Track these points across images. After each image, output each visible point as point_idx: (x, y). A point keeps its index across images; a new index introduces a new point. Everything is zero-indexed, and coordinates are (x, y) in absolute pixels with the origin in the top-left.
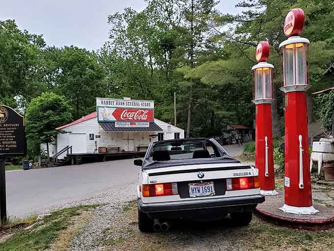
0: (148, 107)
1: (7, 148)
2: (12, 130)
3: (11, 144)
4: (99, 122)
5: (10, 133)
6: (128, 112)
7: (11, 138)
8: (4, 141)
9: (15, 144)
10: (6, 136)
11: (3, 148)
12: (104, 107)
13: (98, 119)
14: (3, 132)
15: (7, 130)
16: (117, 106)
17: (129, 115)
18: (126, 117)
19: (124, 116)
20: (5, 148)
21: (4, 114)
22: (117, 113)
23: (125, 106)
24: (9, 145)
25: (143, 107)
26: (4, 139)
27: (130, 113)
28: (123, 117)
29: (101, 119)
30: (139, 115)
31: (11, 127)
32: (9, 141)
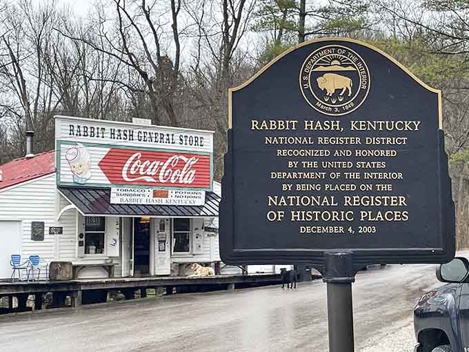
0: (199, 149)
1: (367, 223)
2: (385, 147)
3: (383, 209)
4: (60, 187)
5: (381, 159)
6: (143, 160)
7: (385, 181)
8: (350, 194)
9: (402, 209)
10: (362, 171)
11: (345, 224)
12: (76, 143)
13: (58, 179)
14: (348, 153)
15: (362, 146)
16: (112, 142)
17: (146, 168)
18: (138, 175)
19: (132, 172)
20: (357, 223)
21: (353, 76)
22: (113, 162)
23: (135, 143)
24: (375, 210)
25: (183, 148)
26: (353, 187)
27: (148, 162)
28: (128, 174)
29: (67, 179)
30: (174, 170)
31: (385, 133)
32: (374, 193)
